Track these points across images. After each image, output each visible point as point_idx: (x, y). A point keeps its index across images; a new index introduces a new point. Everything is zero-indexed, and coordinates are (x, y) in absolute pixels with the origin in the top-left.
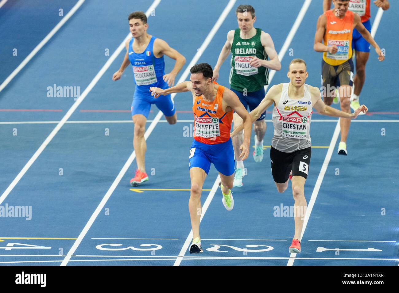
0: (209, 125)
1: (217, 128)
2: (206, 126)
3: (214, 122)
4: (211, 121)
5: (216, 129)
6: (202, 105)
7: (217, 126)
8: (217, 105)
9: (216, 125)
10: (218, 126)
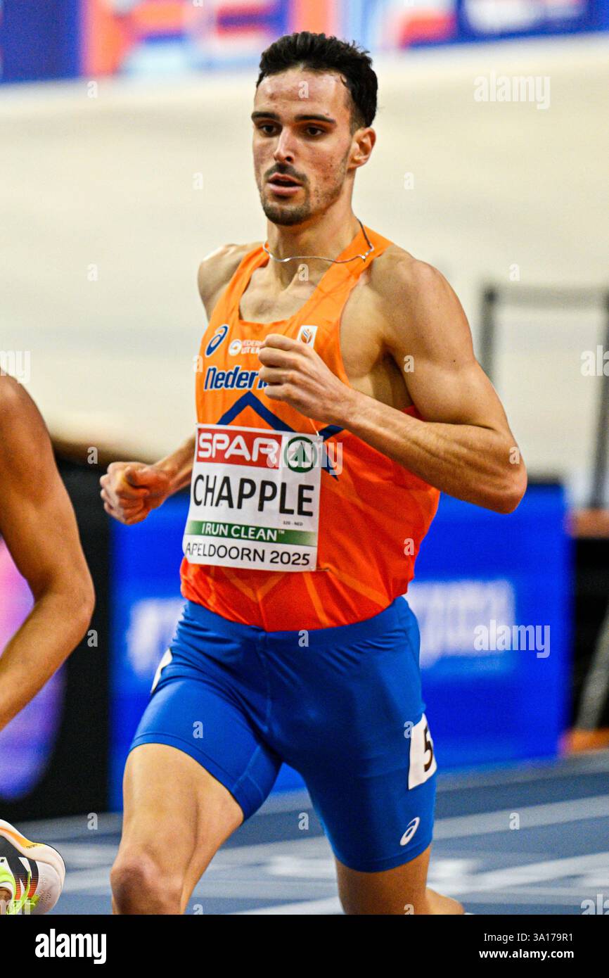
0: (264, 484)
1: (306, 507)
2: (243, 481)
3: (295, 464)
5: (301, 512)
7: (306, 494)
9: (302, 488)
10: (315, 495)
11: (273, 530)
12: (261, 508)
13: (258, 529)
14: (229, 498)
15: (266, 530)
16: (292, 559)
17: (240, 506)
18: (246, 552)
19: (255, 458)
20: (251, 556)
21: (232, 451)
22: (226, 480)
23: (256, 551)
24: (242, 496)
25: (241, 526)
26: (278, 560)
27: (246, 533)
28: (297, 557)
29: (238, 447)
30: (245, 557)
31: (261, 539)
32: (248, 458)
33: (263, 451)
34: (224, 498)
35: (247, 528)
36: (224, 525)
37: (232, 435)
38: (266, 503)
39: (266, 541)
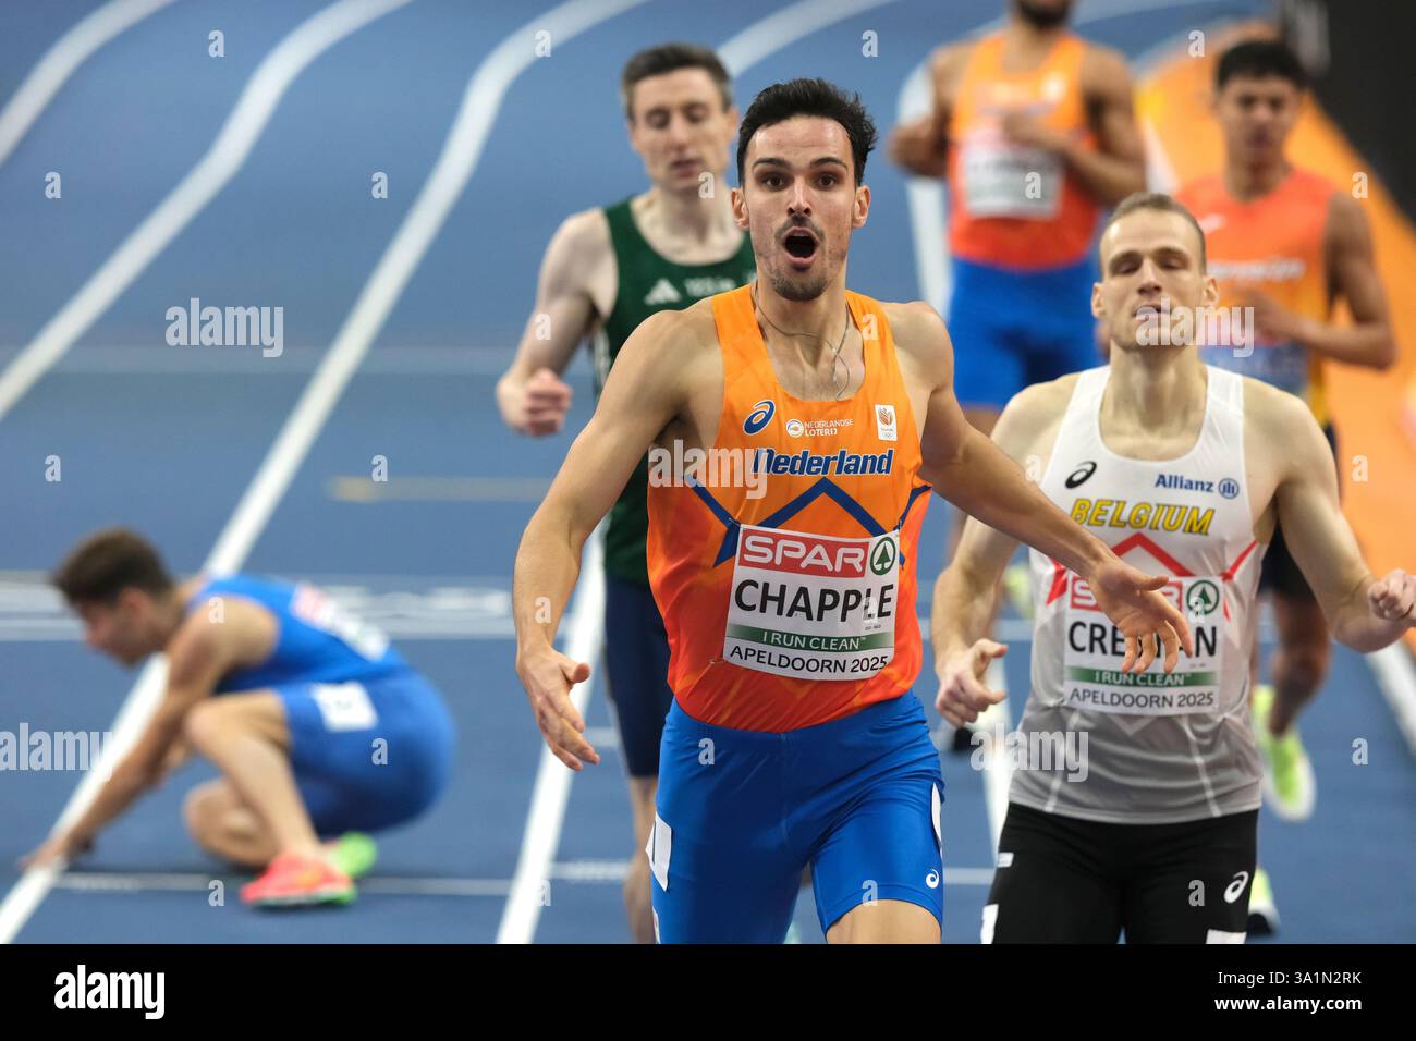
0: (848, 593)
1: (887, 607)
3: (879, 567)
4: (863, 563)
5: (880, 614)
6: (791, 433)
7: (888, 594)
8: (890, 409)
9: (883, 589)
10: (894, 593)
11: (855, 638)
12: (844, 618)
13: (840, 639)
14: (807, 610)
15: (848, 639)
16: (871, 664)
17: (820, 618)
18: (827, 664)
19: (838, 568)
20: (832, 667)
21: (810, 560)
22: (803, 591)
23: (837, 662)
24: (822, 607)
25: (821, 638)
26: (858, 668)
27: (828, 644)
28: (875, 661)
29: (818, 556)
30: (826, 669)
31: (843, 650)
32: (830, 568)
33: (848, 560)
34: (801, 609)
35: (828, 640)
36: (801, 637)
37: (810, 544)
38: (849, 612)
39: (848, 651)
